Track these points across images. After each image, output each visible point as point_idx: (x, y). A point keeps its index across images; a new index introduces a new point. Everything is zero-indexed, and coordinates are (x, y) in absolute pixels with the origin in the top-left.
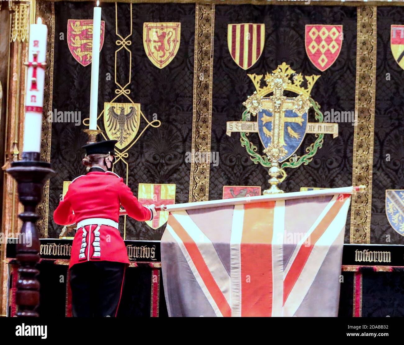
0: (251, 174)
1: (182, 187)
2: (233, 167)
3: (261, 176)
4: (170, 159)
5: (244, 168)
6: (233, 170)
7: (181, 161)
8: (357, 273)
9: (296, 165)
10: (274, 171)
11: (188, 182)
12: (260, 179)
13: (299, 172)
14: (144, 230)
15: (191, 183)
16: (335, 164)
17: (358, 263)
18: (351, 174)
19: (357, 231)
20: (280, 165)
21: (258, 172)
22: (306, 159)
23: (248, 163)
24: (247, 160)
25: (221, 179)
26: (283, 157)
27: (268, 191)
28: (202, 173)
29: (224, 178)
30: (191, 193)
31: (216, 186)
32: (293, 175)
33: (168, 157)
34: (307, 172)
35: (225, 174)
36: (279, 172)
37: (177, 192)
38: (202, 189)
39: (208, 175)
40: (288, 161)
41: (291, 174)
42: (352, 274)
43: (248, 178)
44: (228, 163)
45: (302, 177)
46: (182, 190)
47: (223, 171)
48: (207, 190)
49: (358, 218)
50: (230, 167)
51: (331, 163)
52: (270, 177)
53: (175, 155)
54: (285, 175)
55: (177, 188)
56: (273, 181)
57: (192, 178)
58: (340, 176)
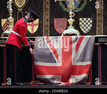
0: (63, 14)
1: (41, 19)
2: (57, 12)
3: (66, 15)
4: (36, 11)
5: (61, 12)
6: (57, 13)
7: (40, 11)
8: (99, 46)
9: (78, 11)
10: (71, 13)
11: (43, 18)
12: (66, 16)
13: (79, 13)
14: (29, 34)
15: (44, 18)
16: (91, 10)
17: (99, 42)
18: (96, 13)
19: (99, 32)
20: (73, 11)
21: (65, 13)
22: (81, 9)
23: (62, 11)
24: (62, 10)
25: (53, 17)
26: (73, 8)
27: (69, 20)
28: (47, 15)
29: (55, 16)
30: (44, 21)
31: (52, 18)
32: (77, 14)
33: (36, 10)
34: (82, 13)
35: (55, 15)
36: (72, 13)
37: (39, 21)
38: (47, 20)
39: (49, 15)
40: (75, 9)
41: (76, 14)
42: (97, 46)
43: (62, 16)
44: (56, 11)
45: (80, 15)
46: (41, 20)
47: (54, 14)
48: (49, 20)
49: (99, 28)
50: (56, 12)
51: (89, 10)
52: (70, 15)
53: (38, 9)
54: (74, 14)
55: (39, 20)
56: (71, 16)
57: (44, 16)
58: (92, 14)
